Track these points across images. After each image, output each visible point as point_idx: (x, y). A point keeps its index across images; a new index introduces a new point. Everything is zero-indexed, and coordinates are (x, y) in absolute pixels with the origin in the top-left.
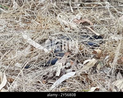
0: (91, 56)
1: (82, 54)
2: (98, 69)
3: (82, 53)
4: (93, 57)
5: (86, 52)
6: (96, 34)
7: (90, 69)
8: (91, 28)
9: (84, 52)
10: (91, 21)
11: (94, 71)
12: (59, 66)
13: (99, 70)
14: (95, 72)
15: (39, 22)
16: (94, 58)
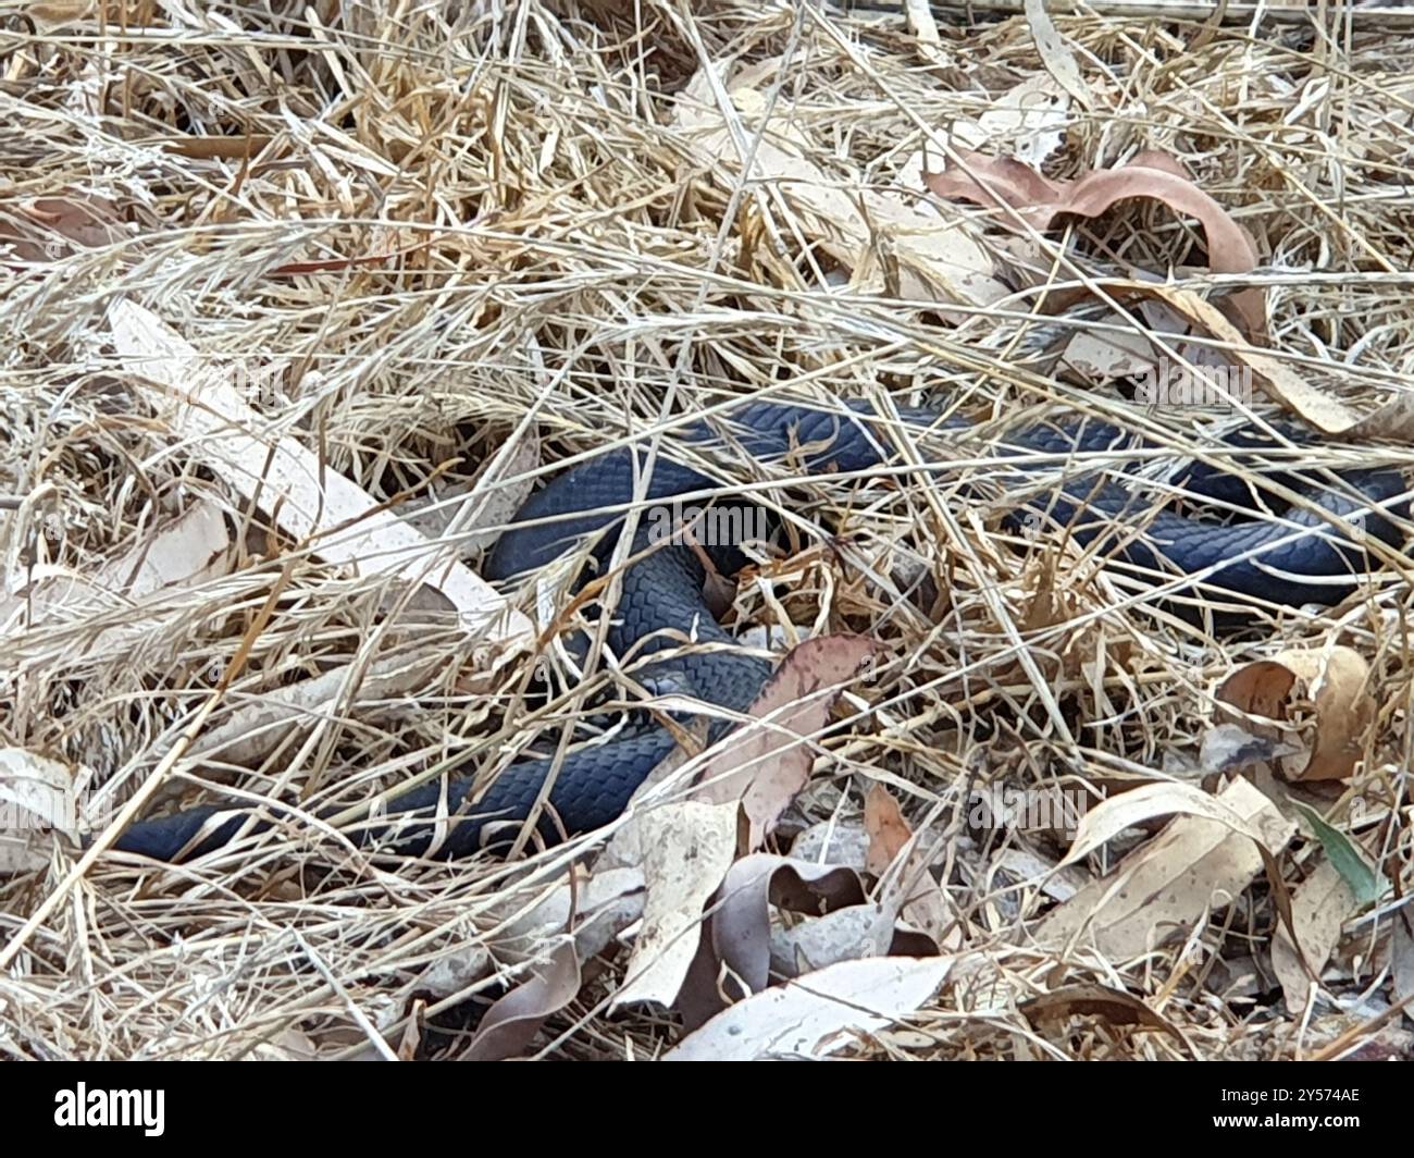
0: (1194, 749)
1: (1052, 705)
2: (1300, 957)
3: (1061, 684)
4: (1239, 764)
5: (1124, 678)
6: (1299, 403)
7: (1174, 942)
8: (1224, 301)
9: (1094, 674)
10: (1227, 202)
11: (1244, 980)
12: (675, 853)
13: (1317, 964)
14: (1262, 999)
15: (397, 152)
16: (1250, 776)
